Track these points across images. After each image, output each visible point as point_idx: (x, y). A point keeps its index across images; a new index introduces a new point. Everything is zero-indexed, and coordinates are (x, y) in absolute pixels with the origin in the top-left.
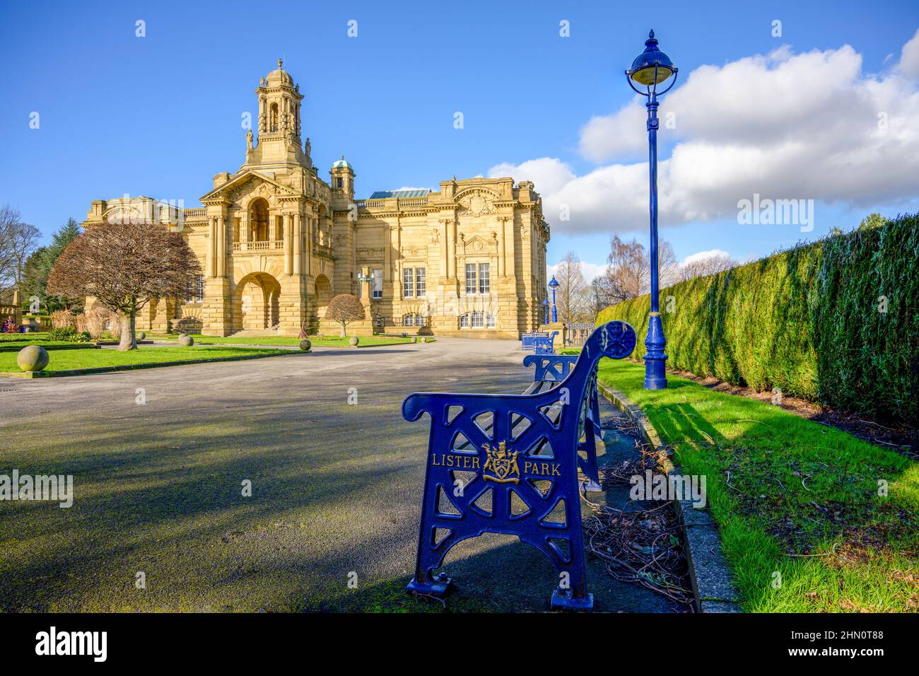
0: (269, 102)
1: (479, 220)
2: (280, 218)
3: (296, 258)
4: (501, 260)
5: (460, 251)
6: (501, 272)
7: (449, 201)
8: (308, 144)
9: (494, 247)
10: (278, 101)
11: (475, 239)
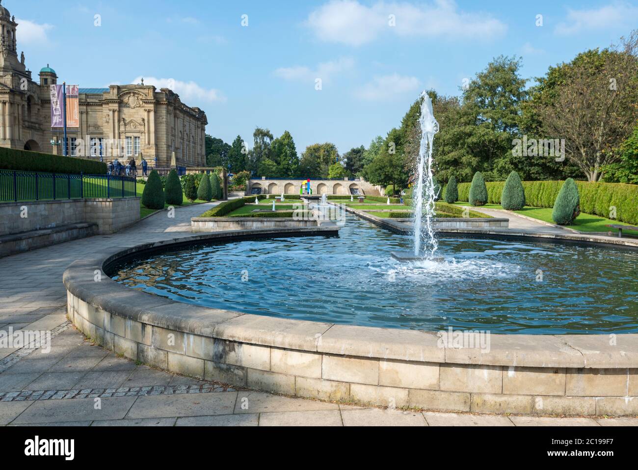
1: (134, 110)
3: (8, 129)
4: (146, 134)
5: (122, 129)
6: (147, 142)
7: (115, 98)
9: (143, 127)
11: (131, 121)
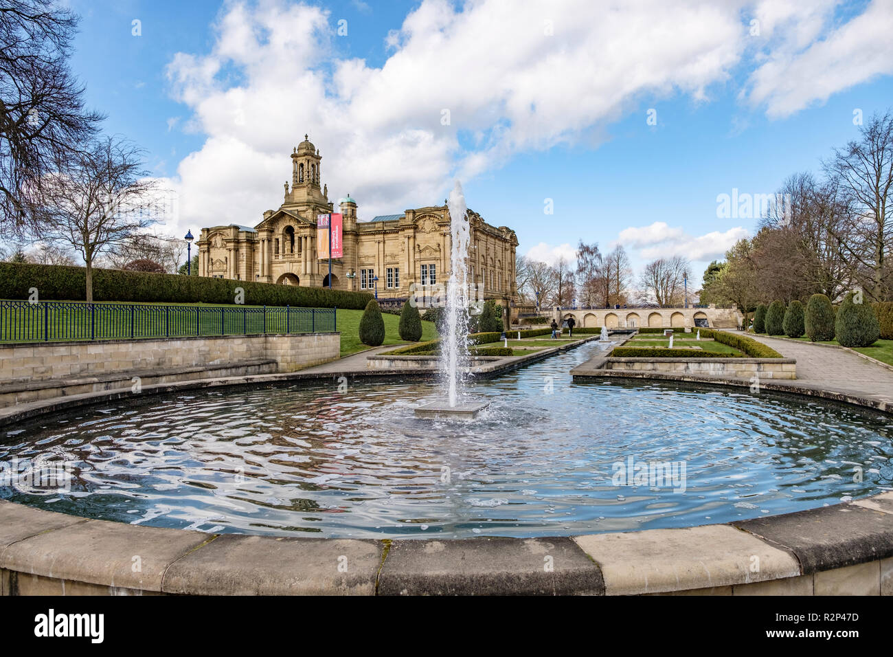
0: (299, 162)
1: (429, 236)
2: (300, 238)
3: (309, 263)
4: (442, 261)
5: (417, 256)
6: (442, 271)
7: (410, 223)
8: (325, 188)
9: (438, 253)
10: (303, 162)
11: (426, 248)
